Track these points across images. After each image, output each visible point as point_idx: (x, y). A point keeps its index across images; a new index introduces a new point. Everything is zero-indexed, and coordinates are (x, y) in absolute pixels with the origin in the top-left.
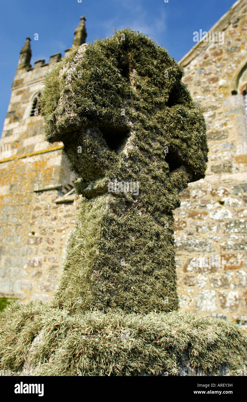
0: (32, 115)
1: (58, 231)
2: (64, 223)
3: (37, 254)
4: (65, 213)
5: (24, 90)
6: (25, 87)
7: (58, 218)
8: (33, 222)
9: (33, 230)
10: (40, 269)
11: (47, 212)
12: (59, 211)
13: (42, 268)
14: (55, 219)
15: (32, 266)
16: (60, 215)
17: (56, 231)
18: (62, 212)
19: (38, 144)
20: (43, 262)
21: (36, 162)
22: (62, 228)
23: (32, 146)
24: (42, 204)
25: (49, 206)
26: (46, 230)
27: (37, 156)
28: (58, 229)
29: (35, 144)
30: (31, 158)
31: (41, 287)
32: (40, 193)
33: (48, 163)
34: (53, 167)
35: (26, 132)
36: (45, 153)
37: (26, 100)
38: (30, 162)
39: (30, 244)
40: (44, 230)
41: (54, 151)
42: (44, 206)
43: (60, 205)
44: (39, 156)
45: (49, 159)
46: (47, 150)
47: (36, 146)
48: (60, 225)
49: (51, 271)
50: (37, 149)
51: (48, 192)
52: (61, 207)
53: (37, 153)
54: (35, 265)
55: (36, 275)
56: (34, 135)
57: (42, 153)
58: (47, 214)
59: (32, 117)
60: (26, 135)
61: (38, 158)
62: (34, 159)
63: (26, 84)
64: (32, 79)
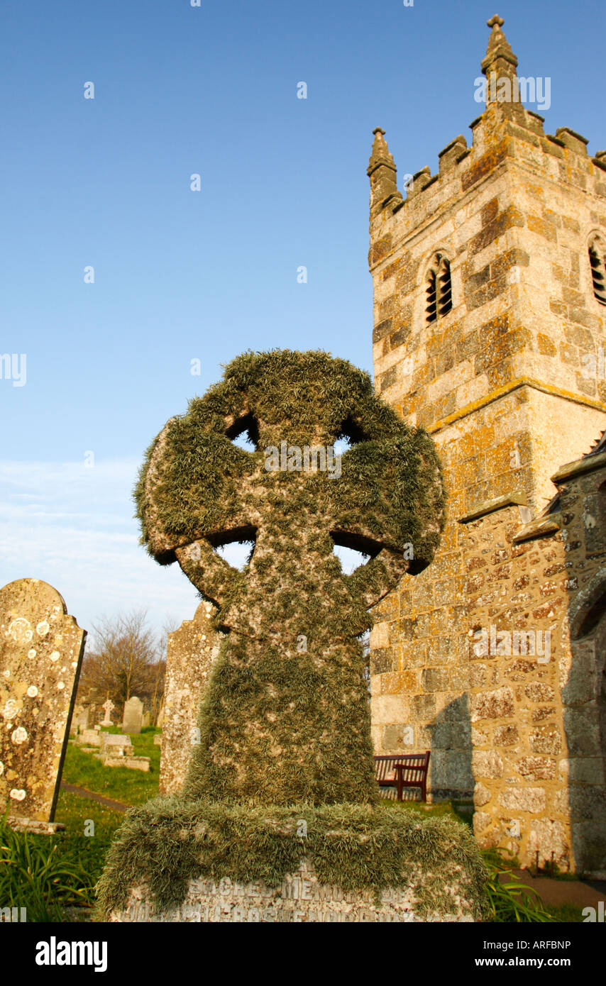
0: (431, 319)
1: (536, 615)
2: (546, 592)
3: (495, 682)
4: (545, 565)
5: (399, 261)
6: (399, 254)
7: (531, 581)
8: (473, 601)
9: (474, 622)
10: (510, 721)
11: (500, 570)
12: (528, 560)
13: (515, 719)
14: (524, 583)
15: (489, 715)
16: (533, 571)
17: (531, 615)
18: (537, 561)
19: (463, 388)
20: (515, 702)
21: (467, 436)
22: (546, 605)
23: (451, 397)
24: (484, 551)
25: (501, 553)
26: (507, 615)
27: (466, 419)
28: (536, 609)
29: (456, 390)
30: (454, 428)
31: (521, 769)
32: (476, 522)
33: (497, 431)
34: (512, 437)
35: (427, 366)
36: (483, 406)
37: (410, 284)
38: (453, 441)
39: (476, 658)
40: (502, 616)
41: (506, 394)
42: (490, 555)
43: (527, 545)
44: (472, 417)
45: (497, 419)
46: (487, 398)
47: (460, 394)
48: (538, 597)
49: (540, 723)
50: (462, 403)
51: (495, 517)
52: (533, 550)
53: (465, 411)
54: (499, 711)
55: (504, 737)
56: (448, 367)
57: (478, 410)
58: (502, 575)
59: (434, 323)
60: (428, 374)
61: (470, 425)
62: (461, 429)
63: (400, 246)
64: (411, 228)
